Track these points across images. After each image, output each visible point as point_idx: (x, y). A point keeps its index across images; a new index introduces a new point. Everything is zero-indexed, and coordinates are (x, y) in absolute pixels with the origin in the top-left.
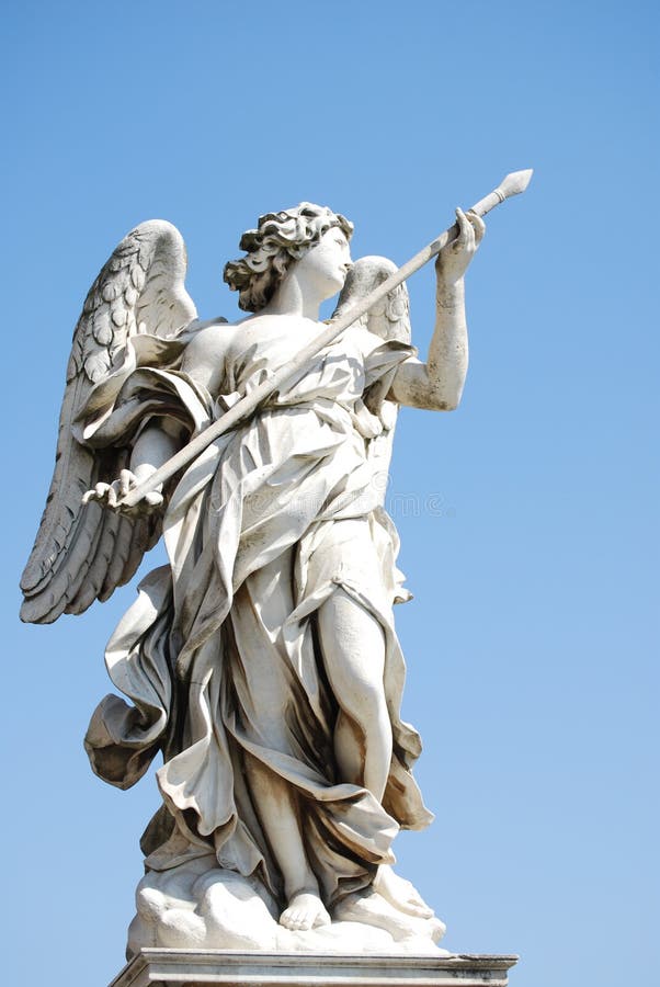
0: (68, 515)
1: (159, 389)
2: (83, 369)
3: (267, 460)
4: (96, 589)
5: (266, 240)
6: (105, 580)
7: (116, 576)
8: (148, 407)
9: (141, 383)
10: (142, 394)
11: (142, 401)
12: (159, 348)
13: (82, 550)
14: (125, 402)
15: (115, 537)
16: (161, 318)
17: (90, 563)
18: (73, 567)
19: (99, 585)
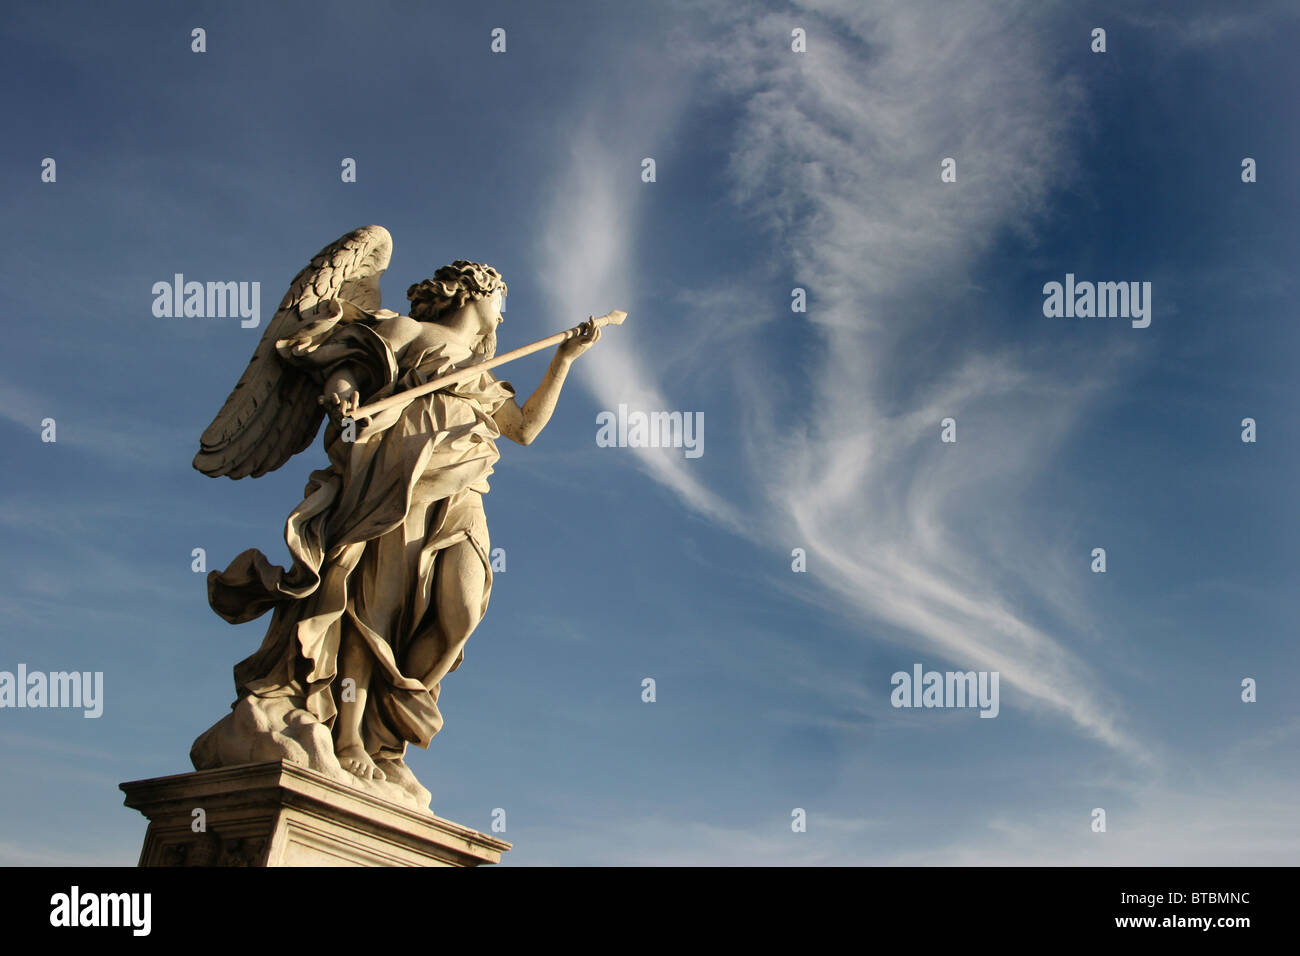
0: (253, 404)
1: (365, 344)
2: (298, 304)
3: (442, 428)
4: (255, 466)
5: (462, 277)
6: (263, 462)
7: (272, 463)
8: (357, 353)
9: (353, 333)
10: (351, 342)
11: (349, 347)
12: (358, 315)
13: (255, 433)
14: (337, 342)
15: (280, 433)
16: (357, 294)
17: (257, 445)
18: (246, 443)
19: (259, 462)
